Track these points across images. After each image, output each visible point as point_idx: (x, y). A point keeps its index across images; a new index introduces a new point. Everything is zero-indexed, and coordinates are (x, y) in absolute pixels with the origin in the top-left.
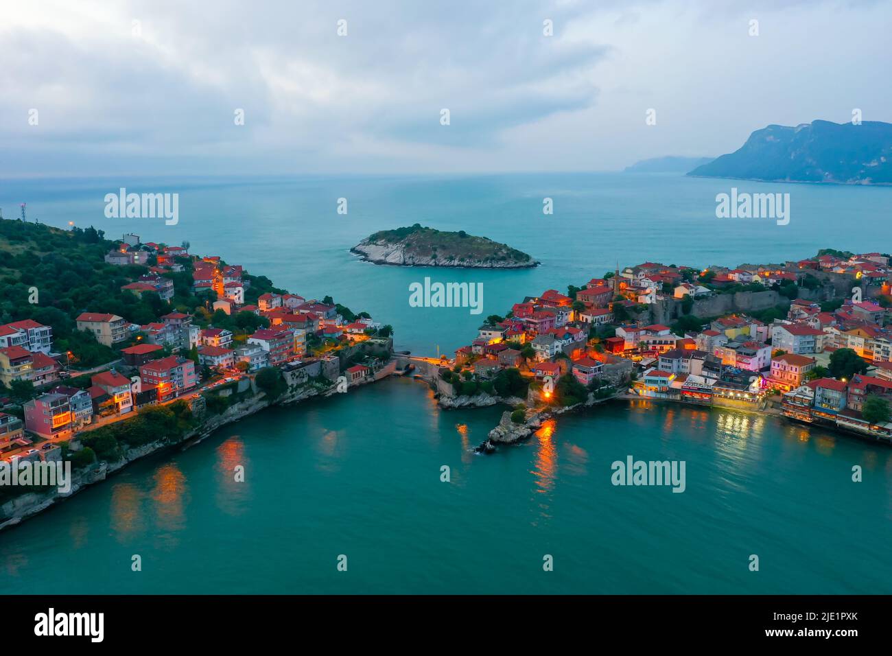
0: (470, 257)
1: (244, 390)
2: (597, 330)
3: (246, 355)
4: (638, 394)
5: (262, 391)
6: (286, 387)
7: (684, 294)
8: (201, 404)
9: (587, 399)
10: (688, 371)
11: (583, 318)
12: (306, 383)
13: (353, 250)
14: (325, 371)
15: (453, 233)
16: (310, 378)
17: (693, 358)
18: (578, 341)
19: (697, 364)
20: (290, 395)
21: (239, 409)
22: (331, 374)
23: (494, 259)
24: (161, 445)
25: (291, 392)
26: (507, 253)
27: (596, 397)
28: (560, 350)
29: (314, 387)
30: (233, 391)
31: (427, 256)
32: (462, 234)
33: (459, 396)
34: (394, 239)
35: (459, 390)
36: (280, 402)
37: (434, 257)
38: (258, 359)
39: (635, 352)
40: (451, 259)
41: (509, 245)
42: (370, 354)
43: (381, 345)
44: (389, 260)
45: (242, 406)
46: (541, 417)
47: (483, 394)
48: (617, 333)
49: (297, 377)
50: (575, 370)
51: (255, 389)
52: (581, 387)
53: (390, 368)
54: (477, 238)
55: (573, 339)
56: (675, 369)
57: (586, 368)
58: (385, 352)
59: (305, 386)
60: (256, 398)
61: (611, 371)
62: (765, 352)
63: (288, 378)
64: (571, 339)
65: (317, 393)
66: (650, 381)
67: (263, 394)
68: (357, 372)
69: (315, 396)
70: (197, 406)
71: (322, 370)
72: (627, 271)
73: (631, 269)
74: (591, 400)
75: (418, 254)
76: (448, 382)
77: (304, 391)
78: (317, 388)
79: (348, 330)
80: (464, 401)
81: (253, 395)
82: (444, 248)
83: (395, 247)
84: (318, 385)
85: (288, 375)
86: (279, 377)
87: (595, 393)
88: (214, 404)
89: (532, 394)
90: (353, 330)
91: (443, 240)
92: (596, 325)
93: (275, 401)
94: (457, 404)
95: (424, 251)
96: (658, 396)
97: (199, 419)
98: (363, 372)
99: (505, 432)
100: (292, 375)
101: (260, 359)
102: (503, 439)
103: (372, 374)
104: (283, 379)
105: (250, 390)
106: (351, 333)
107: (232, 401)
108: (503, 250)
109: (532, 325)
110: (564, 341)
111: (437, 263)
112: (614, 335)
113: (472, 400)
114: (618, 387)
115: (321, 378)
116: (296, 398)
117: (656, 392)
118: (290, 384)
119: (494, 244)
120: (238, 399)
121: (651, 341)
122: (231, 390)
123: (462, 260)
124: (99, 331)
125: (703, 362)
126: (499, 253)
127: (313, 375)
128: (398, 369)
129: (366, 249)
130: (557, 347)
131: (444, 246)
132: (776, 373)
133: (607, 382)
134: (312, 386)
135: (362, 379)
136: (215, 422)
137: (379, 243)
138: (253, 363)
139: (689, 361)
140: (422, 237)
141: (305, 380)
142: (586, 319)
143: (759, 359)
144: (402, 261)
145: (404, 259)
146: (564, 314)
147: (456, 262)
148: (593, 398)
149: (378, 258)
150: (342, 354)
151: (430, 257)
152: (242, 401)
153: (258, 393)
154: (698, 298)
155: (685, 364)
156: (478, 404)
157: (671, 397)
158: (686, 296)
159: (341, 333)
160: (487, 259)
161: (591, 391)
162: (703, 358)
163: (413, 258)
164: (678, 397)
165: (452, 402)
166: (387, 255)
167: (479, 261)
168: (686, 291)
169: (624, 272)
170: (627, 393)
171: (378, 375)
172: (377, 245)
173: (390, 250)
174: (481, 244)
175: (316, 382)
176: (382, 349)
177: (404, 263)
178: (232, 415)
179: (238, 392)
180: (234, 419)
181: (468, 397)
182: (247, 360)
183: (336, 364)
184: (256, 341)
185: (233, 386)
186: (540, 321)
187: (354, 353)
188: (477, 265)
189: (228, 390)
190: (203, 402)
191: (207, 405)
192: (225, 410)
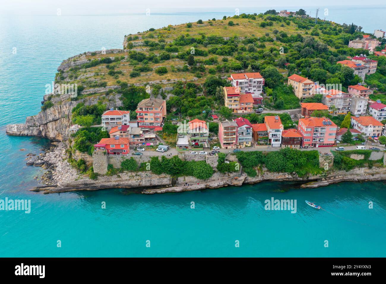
1: (376, 160)
8: (329, 159)
21: (365, 172)
24: (290, 177)
30: (364, 158)
45: (368, 171)
70: (325, 160)
81: (382, 166)
88: (340, 163)
105: (381, 161)
120: (367, 165)
124: (297, 88)
152: (371, 167)
179: (369, 159)
185: (367, 153)
189: (360, 156)
190: (331, 159)
191: (334, 161)
192: (351, 169)
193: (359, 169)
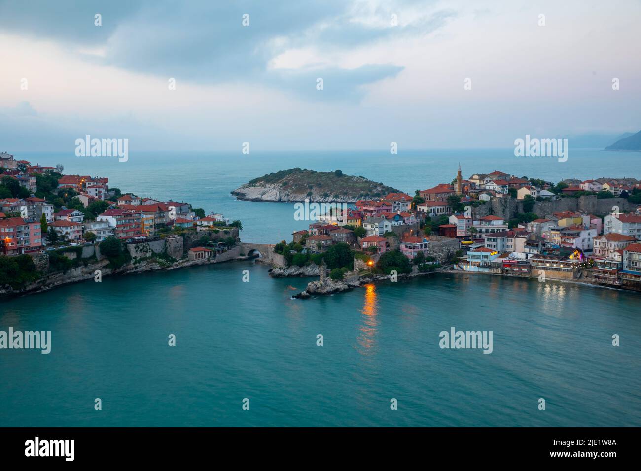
0: (345, 194)
1: (88, 256)
2: (432, 219)
3: (93, 228)
4: (463, 269)
5: (106, 259)
6: (130, 258)
7: (526, 195)
8: (44, 259)
9: (410, 271)
10: (512, 250)
11: (420, 209)
12: (149, 258)
13: (233, 193)
14: (168, 249)
15: (329, 173)
16: (154, 254)
17: (517, 237)
18: (410, 224)
19: (520, 242)
20: (133, 266)
21: (82, 272)
22: (175, 252)
23: (367, 195)
25: (134, 264)
26: (382, 191)
27: (420, 269)
28: (389, 229)
29: (157, 262)
30: (77, 255)
31: (302, 193)
32: (339, 174)
33: (289, 267)
34: (272, 180)
35: (290, 261)
36: (123, 272)
37: (310, 194)
38: (104, 232)
39: (467, 238)
40: (326, 195)
41: (385, 184)
42: (214, 240)
43: (226, 232)
44: (265, 197)
45: (85, 270)
46: (362, 280)
47: (312, 265)
48: (450, 222)
49: (141, 250)
50: (402, 246)
51: (98, 255)
52: (406, 260)
53: (233, 253)
54: (353, 177)
55: (404, 222)
56: (499, 248)
57: (412, 244)
58: (230, 239)
59: (148, 260)
60: (99, 265)
61: (437, 248)
62: (589, 234)
63: (132, 250)
64: (401, 222)
65: (160, 268)
66: (474, 256)
67: (107, 262)
68: (200, 253)
69: (158, 270)
70: (40, 261)
71: (166, 249)
72: (474, 177)
73: (478, 175)
74: (415, 271)
75: (294, 192)
76: (280, 254)
77: (148, 263)
78: (159, 263)
79: (198, 223)
80: (293, 270)
81: (97, 262)
82: (319, 186)
83: (272, 187)
84: (161, 260)
85: (132, 247)
86: (123, 249)
87: (419, 266)
88: (58, 263)
89: (357, 263)
90: (203, 222)
91: (319, 179)
92: (431, 215)
93: (118, 271)
94: (287, 273)
95: (300, 189)
96: (481, 270)
97: (41, 273)
98: (206, 253)
99: (321, 285)
100: (135, 248)
101: (107, 232)
102: (319, 290)
103: (215, 256)
104: (127, 251)
105: (94, 256)
106: (201, 226)
107: (76, 264)
108: (378, 188)
109: (369, 214)
110: (394, 223)
111: (312, 200)
112: (447, 222)
113: (302, 270)
114: (444, 263)
115: (165, 255)
116: (139, 269)
117: (479, 266)
118: (133, 254)
119: (370, 182)
120: (82, 263)
121: (484, 230)
122: (75, 254)
123: (336, 196)
125: (525, 240)
126: (375, 191)
127: (157, 252)
128: (241, 255)
129: (244, 191)
130: (386, 226)
131: (320, 184)
132: (597, 251)
133: (433, 259)
134: (156, 261)
135: (205, 260)
136: (57, 279)
137: (258, 184)
138: (99, 235)
139: (513, 239)
140: (299, 177)
141: (149, 255)
142: (423, 210)
143: (583, 240)
144: (277, 198)
145: (280, 196)
146: (401, 205)
147: (331, 199)
148: (416, 271)
149: (254, 197)
150: (188, 237)
151: (306, 195)
152: (86, 265)
153: (102, 261)
154: (540, 199)
155: (510, 244)
156: (307, 274)
157: (493, 271)
158: (527, 196)
159: (191, 225)
160: (362, 195)
161: (415, 264)
162: (526, 236)
163: (288, 195)
164: (499, 271)
165: (282, 271)
166: (264, 194)
167: (354, 197)
168: (528, 192)
169: (471, 178)
170: (452, 269)
171: (221, 257)
172: (255, 186)
173: (267, 189)
174: (357, 182)
175: (160, 258)
176: (227, 236)
177: (280, 201)
178: (75, 277)
179: (83, 257)
180: (77, 279)
181: (298, 267)
182: (94, 232)
183: (180, 243)
184: (104, 218)
185: (78, 250)
186: (376, 209)
187: (199, 238)
188: (351, 201)
189: (72, 254)
190: (47, 258)
191: (50, 261)
192: (68, 270)
193: (76, 270)
